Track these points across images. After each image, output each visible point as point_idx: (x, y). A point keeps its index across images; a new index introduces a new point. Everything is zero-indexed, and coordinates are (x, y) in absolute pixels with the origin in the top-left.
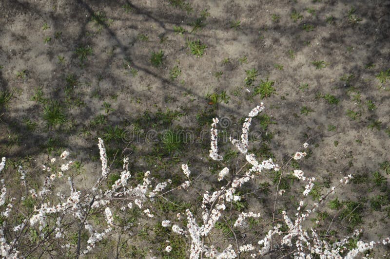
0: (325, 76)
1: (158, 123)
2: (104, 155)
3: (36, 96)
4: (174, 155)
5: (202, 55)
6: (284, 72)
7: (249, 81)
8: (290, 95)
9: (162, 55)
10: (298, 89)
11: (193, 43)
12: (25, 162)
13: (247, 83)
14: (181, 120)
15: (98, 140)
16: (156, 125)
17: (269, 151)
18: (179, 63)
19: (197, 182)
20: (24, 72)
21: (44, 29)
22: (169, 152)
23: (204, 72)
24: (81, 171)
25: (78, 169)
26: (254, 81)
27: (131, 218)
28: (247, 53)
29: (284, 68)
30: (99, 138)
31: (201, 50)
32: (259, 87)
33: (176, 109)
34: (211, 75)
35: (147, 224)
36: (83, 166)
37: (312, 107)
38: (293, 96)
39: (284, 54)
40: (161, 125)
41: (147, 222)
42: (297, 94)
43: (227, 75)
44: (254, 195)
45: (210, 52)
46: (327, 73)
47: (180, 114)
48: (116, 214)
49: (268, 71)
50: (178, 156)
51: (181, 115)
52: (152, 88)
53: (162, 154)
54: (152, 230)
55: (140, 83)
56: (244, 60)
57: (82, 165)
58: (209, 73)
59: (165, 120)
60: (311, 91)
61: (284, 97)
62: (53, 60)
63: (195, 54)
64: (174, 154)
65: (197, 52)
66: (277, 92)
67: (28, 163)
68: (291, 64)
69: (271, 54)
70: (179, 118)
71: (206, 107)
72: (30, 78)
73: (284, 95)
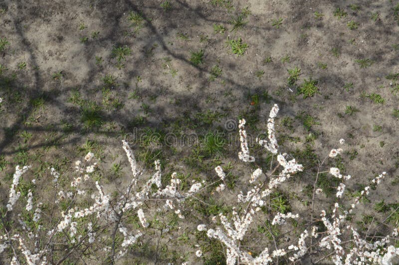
0: (371, 75)
1: (198, 124)
2: (131, 156)
3: (73, 98)
4: (215, 157)
5: (243, 54)
6: (328, 71)
7: (292, 81)
8: (334, 94)
9: (202, 55)
10: (342, 88)
11: (233, 42)
12: (62, 165)
13: (289, 83)
14: (222, 121)
15: (122, 143)
16: (196, 126)
17: (313, 152)
18: (220, 63)
19: (238, 184)
20: (61, 73)
21: (81, 29)
22: (210, 155)
23: (246, 72)
24: (119, 174)
25: (116, 172)
26: (297, 80)
27: (171, 222)
28: (290, 52)
29: (327, 67)
30: (123, 141)
31: (242, 49)
32: (302, 86)
33: (216, 110)
34: (253, 75)
35: (188, 228)
36: (122, 169)
37: (357, 107)
38: (337, 95)
39: (327, 53)
40: (202, 126)
41: (187, 226)
42: (341, 93)
43: (269, 75)
44: (298, 198)
45: (251, 51)
46: (373, 72)
47: (221, 114)
48: (156, 218)
49: (311, 70)
50: (219, 158)
51: (222, 116)
52: (192, 88)
53: (203, 156)
54: (193, 234)
55: (180, 83)
56: (286, 59)
57: (120, 168)
58: (250, 73)
59: (205, 121)
60: (356, 91)
61: (328, 97)
62: (90, 61)
63: (236, 53)
64: (215, 155)
65: (238, 51)
66: (320, 92)
67: (65, 166)
68: (335, 62)
69: (314, 53)
70: (220, 119)
71: (248, 108)
72: (67, 79)
73: (328, 95)
